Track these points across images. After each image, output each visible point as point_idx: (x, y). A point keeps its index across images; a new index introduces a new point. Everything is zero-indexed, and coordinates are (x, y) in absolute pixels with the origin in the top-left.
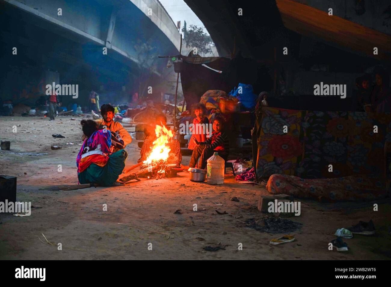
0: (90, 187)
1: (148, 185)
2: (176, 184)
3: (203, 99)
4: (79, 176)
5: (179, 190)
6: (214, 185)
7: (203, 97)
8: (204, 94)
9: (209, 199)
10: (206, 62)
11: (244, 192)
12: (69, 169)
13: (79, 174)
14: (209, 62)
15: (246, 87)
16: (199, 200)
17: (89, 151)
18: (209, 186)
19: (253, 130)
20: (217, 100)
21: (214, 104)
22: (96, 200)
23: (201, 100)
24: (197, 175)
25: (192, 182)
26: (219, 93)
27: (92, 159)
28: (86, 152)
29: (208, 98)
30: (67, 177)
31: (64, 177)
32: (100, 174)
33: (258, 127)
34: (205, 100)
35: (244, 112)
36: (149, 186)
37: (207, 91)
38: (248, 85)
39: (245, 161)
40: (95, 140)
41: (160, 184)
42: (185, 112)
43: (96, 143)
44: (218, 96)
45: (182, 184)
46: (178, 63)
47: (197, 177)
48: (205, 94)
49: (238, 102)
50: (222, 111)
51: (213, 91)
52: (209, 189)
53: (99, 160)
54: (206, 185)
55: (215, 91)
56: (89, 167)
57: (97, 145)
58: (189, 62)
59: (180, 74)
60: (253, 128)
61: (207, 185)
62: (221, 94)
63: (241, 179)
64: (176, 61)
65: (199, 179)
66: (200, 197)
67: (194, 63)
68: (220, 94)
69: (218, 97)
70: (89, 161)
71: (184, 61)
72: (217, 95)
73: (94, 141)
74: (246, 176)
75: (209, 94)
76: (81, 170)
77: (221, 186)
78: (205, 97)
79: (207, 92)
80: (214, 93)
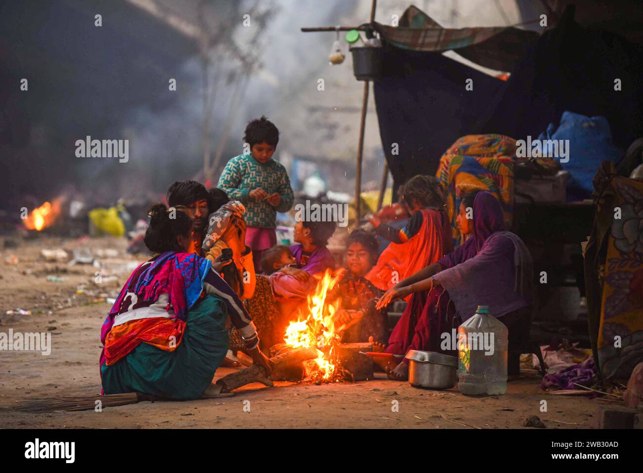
0: (137, 402)
1: (295, 395)
2: (373, 392)
3: (448, 163)
4: (103, 375)
5: (383, 404)
6: (479, 396)
7: (448, 157)
8: (449, 146)
9: (463, 420)
10: (459, 46)
11: (561, 410)
12: (56, 365)
13: (103, 369)
14: (465, 44)
15: (585, 125)
16: (438, 421)
17: (135, 307)
18: (465, 398)
19: (586, 243)
20: (489, 167)
21: (480, 178)
22: (167, 422)
23: (442, 166)
24: (432, 369)
25: (419, 390)
26: (496, 143)
27: (140, 331)
28: (127, 311)
29: (462, 158)
30: (59, 386)
31: (50, 385)
32: (165, 372)
33: (602, 235)
34: (454, 166)
35: (578, 203)
36: (299, 396)
37: (461, 139)
38: (593, 118)
39: (576, 349)
40: (157, 281)
41: (329, 392)
42: (388, 207)
43: (156, 288)
44: (495, 153)
45: (388, 393)
46: (368, 48)
47: (432, 376)
48: (454, 146)
49: (557, 172)
50: (506, 199)
51: (479, 139)
52: (465, 403)
53: (161, 335)
54: (457, 397)
55: (487, 138)
56: (133, 352)
57: (158, 296)
58: (400, 46)
59: (371, 84)
60: (589, 238)
61: (460, 397)
62: (503, 148)
63: (556, 384)
64: (360, 45)
65: (436, 383)
66: (441, 417)
67: (418, 49)
68: (500, 148)
69: (495, 158)
70: (133, 337)
71: (383, 40)
72: (492, 150)
73: (153, 282)
74: (571, 377)
75: (466, 148)
76: (109, 360)
77: (498, 398)
78: (454, 155)
79: (461, 142)
80: (483, 146)
